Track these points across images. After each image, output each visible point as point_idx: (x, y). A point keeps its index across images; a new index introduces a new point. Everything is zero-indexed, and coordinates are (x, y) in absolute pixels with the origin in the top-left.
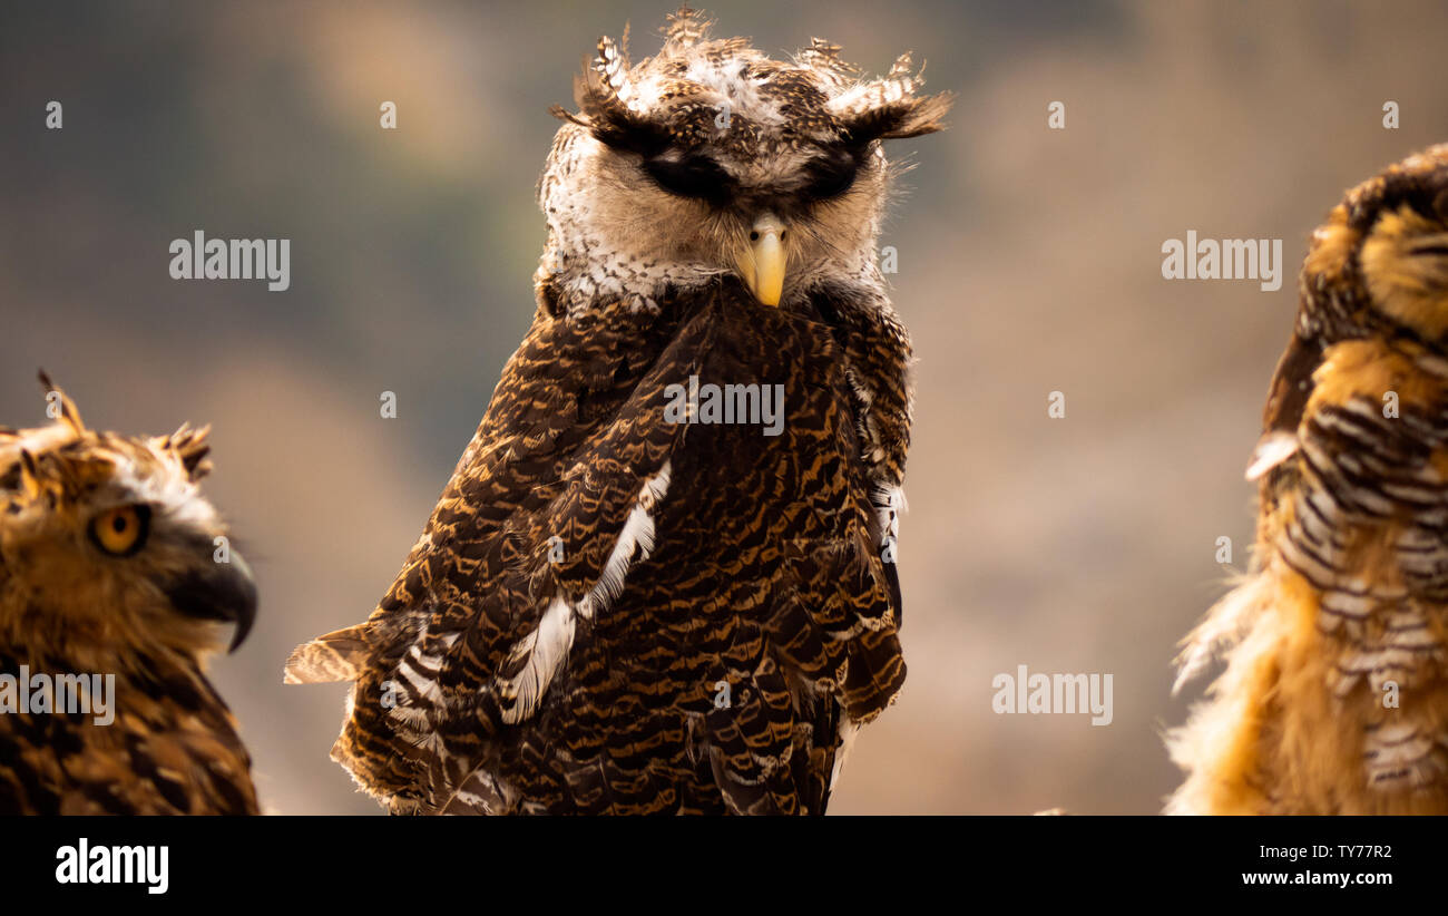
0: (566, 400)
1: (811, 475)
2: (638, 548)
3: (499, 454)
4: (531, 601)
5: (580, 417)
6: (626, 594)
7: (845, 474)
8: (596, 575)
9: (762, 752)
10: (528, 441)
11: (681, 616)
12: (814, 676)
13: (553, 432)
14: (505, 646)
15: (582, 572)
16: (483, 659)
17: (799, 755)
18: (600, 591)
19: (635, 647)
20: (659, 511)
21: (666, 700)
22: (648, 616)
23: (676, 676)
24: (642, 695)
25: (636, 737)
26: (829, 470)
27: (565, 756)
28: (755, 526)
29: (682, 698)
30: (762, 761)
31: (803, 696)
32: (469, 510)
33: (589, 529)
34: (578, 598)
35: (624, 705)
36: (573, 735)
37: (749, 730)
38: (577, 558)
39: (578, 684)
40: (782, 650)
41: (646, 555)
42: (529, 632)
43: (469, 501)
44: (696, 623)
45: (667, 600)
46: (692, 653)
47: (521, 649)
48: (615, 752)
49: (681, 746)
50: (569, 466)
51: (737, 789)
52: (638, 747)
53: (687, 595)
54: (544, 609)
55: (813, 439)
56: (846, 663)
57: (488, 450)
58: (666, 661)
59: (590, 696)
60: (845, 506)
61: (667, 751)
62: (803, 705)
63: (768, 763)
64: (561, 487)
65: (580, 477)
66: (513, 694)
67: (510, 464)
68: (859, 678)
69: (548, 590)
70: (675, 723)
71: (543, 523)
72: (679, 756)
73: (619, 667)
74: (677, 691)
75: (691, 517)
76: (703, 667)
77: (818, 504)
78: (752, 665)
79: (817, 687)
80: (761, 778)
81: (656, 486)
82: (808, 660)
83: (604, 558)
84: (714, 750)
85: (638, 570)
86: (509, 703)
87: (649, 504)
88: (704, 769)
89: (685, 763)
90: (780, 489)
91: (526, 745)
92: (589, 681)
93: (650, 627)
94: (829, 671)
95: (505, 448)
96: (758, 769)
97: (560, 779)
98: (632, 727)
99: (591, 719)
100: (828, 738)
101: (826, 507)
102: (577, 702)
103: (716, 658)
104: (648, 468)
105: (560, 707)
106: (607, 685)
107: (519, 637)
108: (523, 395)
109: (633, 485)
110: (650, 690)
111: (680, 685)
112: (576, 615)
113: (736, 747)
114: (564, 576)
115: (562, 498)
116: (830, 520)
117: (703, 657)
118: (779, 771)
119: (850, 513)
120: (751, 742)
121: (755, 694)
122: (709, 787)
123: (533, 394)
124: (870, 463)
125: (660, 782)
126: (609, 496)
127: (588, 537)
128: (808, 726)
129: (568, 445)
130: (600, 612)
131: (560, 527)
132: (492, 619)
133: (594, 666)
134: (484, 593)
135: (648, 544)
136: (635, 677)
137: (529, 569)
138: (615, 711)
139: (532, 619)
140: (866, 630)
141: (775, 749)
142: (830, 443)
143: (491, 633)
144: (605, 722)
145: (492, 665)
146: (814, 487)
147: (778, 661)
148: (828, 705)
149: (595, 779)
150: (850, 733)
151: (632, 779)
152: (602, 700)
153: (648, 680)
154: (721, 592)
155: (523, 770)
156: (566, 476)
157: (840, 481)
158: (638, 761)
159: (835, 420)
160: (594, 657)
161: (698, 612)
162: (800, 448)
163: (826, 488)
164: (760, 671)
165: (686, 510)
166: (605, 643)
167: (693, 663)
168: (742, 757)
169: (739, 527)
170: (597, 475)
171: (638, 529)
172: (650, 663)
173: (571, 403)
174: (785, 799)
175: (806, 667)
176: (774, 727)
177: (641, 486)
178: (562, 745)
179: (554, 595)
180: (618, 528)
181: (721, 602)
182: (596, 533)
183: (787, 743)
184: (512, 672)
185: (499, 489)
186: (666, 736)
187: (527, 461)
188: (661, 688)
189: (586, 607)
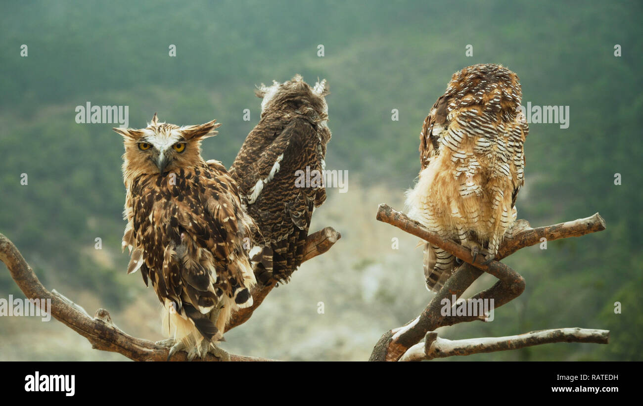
0: (262, 140)
1: (310, 157)
2: (276, 170)
3: (248, 151)
4: (254, 179)
5: (265, 143)
6: (274, 179)
7: (317, 158)
8: (268, 175)
9: (299, 211)
10: (254, 149)
11: (284, 183)
12: (309, 197)
13: (259, 146)
14: (249, 189)
15: (265, 174)
16: (245, 191)
17: (306, 212)
18: (269, 178)
19: (275, 189)
20: (281, 163)
21: (281, 200)
22: (277, 183)
23: (283, 195)
24: (276, 199)
25: (274, 207)
26: (313, 156)
27: (260, 210)
28: (299, 166)
29: (284, 200)
30: (299, 213)
31: (307, 201)
32: (243, 162)
33: (267, 165)
34: (264, 179)
35: (272, 201)
36: (262, 206)
37: (296, 207)
38: (264, 171)
39: (263, 196)
40: (303, 191)
41: (278, 171)
42: (253, 186)
43: (243, 161)
44: (287, 185)
45: (281, 180)
46: (286, 191)
47: (252, 189)
48: (270, 210)
49: (283, 209)
50: (261, 153)
51: (294, 218)
52: (274, 209)
53: (286, 179)
54: (257, 181)
55: (311, 150)
56: (315, 195)
57: (245, 151)
58: (281, 192)
59: (265, 199)
60: (316, 164)
61: (281, 210)
62: (307, 203)
63: (300, 213)
64: (260, 157)
65: (264, 155)
66: (250, 198)
67: (251, 153)
68: (317, 198)
69: (258, 177)
70: (282, 205)
71: (257, 164)
72: (283, 211)
73: (271, 193)
74: (283, 198)
75: (287, 164)
76: (288, 194)
77: (311, 163)
78: (297, 194)
79: (310, 199)
80: (299, 216)
81: (280, 158)
82: (309, 193)
83: (269, 171)
84: (290, 210)
85: (276, 175)
86: (250, 200)
87: (279, 161)
88: (288, 214)
89: (284, 213)
90: (304, 160)
91: (252, 208)
92: (265, 196)
93: (278, 185)
94: (312, 196)
95: (249, 150)
96: (298, 215)
97: (259, 215)
98: (273, 205)
99: (265, 203)
100: (311, 209)
101: (313, 164)
102: (263, 200)
103: (291, 192)
104: (279, 154)
105: (259, 201)
106: (269, 197)
107: (252, 187)
108: (254, 139)
109: (276, 157)
110: (277, 198)
111: (283, 197)
112: (264, 183)
113: (294, 210)
114: (261, 175)
115: (260, 159)
116: (313, 166)
117: (288, 192)
118: (302, 215)
119: (317, 165)
120: (297, 209)
121: (298, 200)
122: (289, 218)
123: (256, 139)
124: (320, 155)
125: (279, 216)
126: (271, 159)
127: (266, 167)
128: (308, 207)
129: (261, 149)
130: (268, 182)
131: (260, 165)
132: (247, 183)
133: (266, 193)
134: (245, 178)
135: (278, 169)
136: (275, 195)
137: (254, 173)
138: (270, 202)
139: (254, 183)
140: (319, 188)
141: (302, 211)
142: (314, 151)
143: (246, 186)
144: (268, 204)
145: (246, 193)
146: (310, 160)
147: (302, 193)
148: (312, 203)
149: (266, 215)
150: (314, 209)
151: (273, 215)
152: (267, 199)
153: (277, 196)
154: (292, 179)
155: (251, 213)
156: (261, 155)
157: (315, 159)
158: (275, 212)
159: (315, 147)
160: (266, 191)
161: (287, 183)
162: (308, 152)
163: (313, 160)
164: (299, 195)
165: (286, 163)
166: (269, 188)
167: (286, 193)
168: (295, 212)
169: (296, 166)
170: (268, 155)
171: (276, 166)
172: (278, 192)
173: (263, 141)
174: (303, 221)
175: (308, 195)
176: (301, 206)
177: (277, 157)
178: (259, 208)
179: (259, 178)
180: (272, 165)
181: (292, 181)
182: (268, 166)
183: (304, 210)
184: (250, 194)
185: (248, 158)
186: (280, 207)
187: (254, 152)
188: (280, 197)
189: (266, 181)
